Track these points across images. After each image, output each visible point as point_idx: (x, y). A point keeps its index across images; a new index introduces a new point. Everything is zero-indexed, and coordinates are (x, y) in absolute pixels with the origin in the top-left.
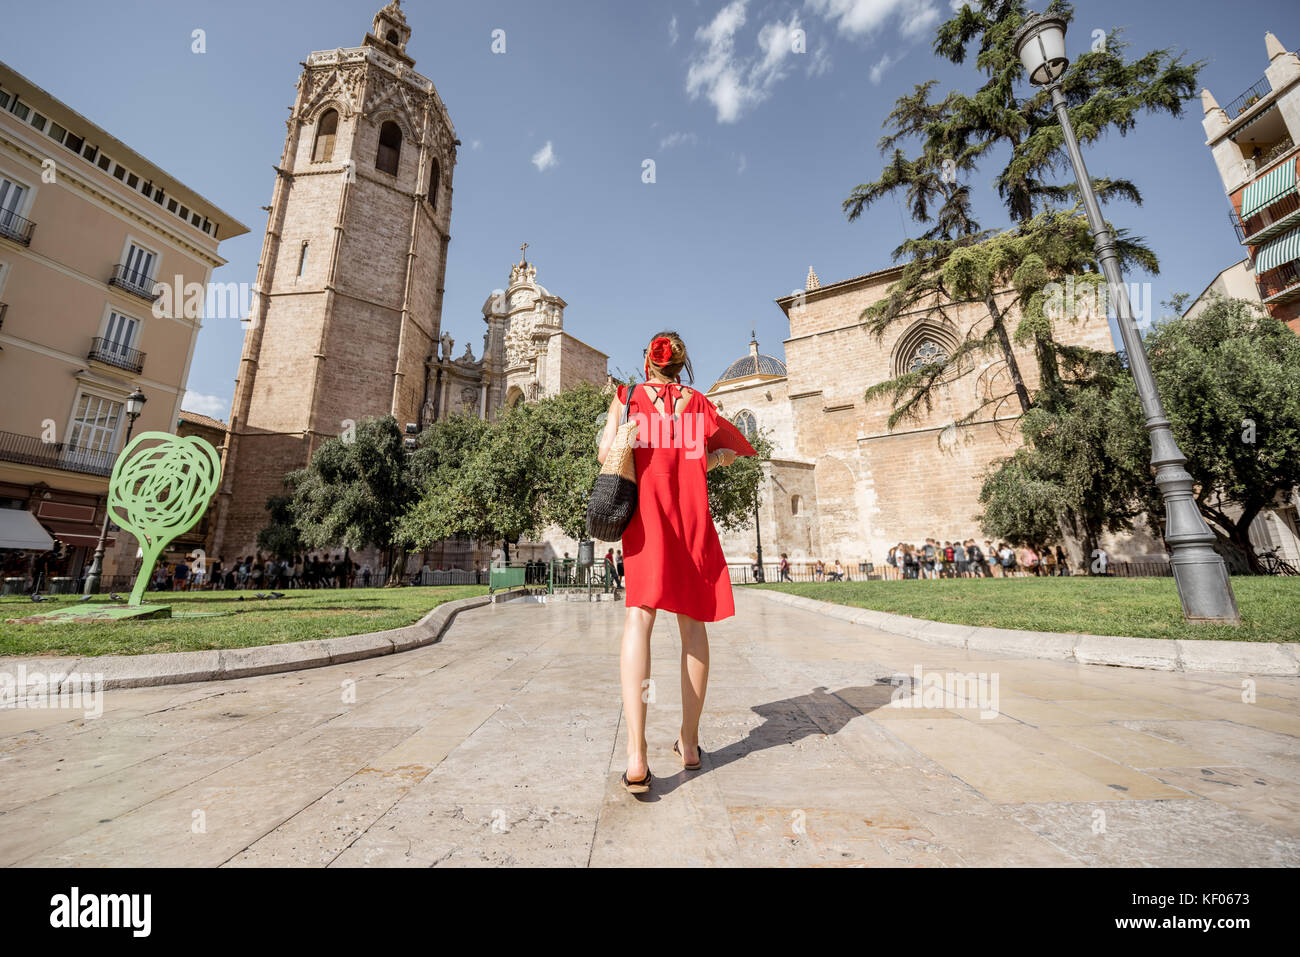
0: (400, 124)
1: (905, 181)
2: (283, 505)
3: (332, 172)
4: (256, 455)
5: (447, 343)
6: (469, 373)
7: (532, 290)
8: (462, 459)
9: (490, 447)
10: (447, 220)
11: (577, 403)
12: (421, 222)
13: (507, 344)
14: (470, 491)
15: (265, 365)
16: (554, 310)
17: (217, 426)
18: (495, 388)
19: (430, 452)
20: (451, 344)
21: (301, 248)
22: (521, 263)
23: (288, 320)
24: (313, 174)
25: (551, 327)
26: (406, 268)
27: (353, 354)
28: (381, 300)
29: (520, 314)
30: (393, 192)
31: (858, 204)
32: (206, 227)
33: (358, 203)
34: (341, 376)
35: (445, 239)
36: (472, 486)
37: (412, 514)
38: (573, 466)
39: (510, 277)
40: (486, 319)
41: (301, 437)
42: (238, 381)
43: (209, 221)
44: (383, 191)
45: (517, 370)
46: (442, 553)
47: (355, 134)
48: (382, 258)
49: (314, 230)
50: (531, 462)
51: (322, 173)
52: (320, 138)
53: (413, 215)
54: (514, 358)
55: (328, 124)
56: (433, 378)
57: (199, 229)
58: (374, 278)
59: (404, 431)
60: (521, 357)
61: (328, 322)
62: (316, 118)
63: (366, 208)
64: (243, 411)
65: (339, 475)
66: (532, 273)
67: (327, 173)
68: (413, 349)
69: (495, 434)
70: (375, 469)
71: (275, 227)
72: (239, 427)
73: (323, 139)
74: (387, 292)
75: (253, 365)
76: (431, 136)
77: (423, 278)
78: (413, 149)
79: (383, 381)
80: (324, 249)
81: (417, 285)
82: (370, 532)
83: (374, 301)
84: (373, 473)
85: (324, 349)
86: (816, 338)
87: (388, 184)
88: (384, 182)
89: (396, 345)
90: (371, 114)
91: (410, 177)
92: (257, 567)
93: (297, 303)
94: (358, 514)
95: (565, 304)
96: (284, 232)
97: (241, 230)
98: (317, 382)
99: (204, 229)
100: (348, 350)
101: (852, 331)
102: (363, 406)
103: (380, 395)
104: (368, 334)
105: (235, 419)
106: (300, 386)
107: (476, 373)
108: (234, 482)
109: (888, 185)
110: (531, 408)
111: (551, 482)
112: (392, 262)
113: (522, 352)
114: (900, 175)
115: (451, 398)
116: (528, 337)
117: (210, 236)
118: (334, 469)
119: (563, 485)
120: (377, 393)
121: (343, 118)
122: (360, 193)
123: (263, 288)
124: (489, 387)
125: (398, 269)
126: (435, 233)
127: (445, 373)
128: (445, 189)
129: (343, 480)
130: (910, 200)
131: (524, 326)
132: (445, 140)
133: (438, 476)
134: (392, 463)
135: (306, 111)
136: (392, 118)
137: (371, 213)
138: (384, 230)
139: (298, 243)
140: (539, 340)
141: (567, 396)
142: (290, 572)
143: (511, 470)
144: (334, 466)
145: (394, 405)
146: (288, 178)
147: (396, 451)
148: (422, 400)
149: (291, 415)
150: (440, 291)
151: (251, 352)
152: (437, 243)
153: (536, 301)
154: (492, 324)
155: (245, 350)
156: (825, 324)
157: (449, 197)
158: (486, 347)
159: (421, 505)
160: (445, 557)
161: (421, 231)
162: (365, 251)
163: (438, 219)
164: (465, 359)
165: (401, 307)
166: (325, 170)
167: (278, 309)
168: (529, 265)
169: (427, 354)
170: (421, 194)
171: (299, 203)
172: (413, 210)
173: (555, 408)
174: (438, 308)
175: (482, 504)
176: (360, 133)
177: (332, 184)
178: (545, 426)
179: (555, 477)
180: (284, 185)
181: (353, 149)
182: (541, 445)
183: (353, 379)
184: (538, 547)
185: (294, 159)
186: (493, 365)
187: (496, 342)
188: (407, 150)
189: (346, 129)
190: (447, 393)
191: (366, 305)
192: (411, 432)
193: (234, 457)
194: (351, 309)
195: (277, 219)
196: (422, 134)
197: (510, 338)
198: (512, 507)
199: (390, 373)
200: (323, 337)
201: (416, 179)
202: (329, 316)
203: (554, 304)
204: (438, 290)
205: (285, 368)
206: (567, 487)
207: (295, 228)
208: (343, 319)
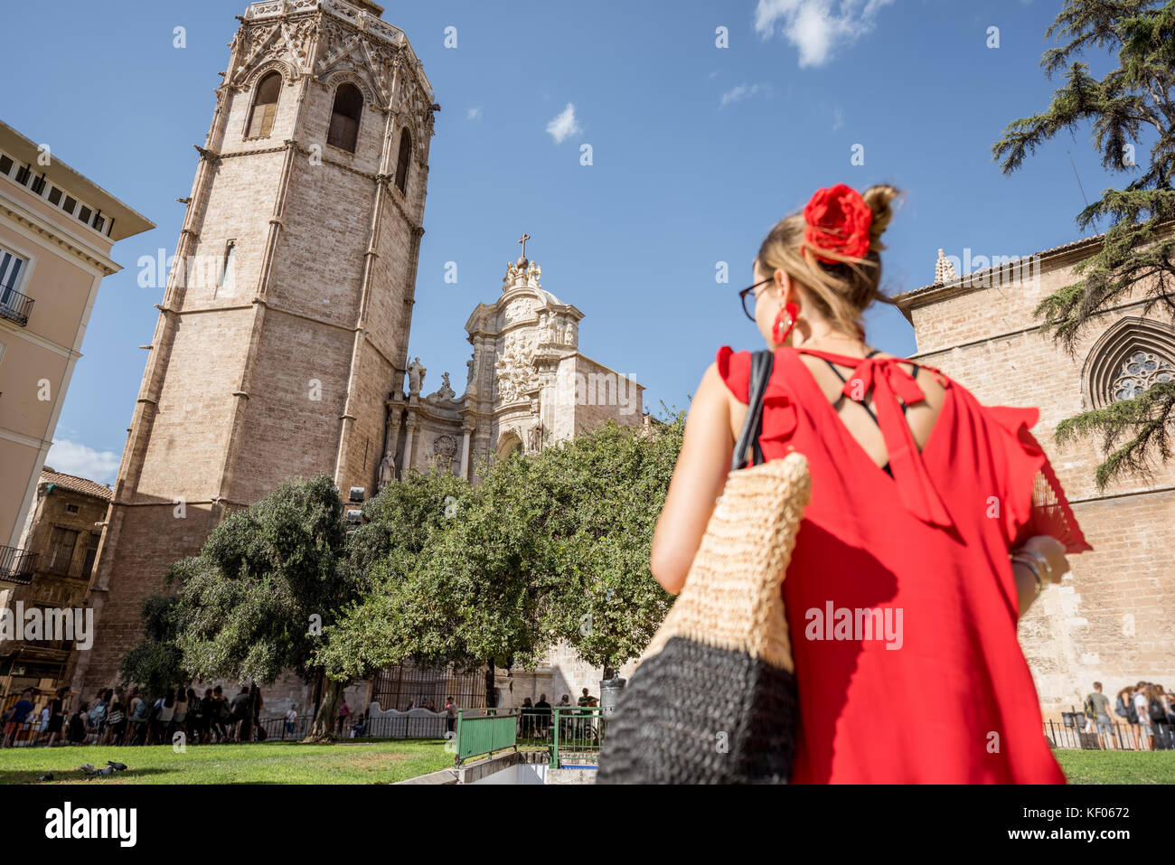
0: (361, 87)
1: (1089, 110)
2: (165, 609)
3: (270, 151)
4: (147, 534)
5: (415, 373)
6: (445, 414)
7: (536, 297)
8: (426, 538)
9: (466, 520)
10: (420, 207)
11: (597, 453)
12: (385, 212)
13: (499, 372)
14: (434, 590)
15: (167, 408)
16: (565, 323)
17: (99, 493)
18: (482, 436)
19: (379, 530)
20: (422, 374)
21: (224, 249)
22: (520, 261)
23: (202, 346)
24: (246, 154)
25: (560, 347)
26: (363, 271)
27: (286, 391)
28: (329, 316)
29: (518, 331)
30: (349, 173)
31: (1018, 148)
32: (98, 223)
33: (301, 189)
34: (269, 422)
35: (416, 233)
36: (437, 582)
37: (344, 623)
38: (593, 549)
39: (505, 280)
40: (471, 339)
41: (209, 507)
42: (130, 430)
43: (101, 215)
44: (336, 172)
45: (513, 409)
46: (400, 681)
47: (302, 101)
48: (332, 259)
49: (243, 225)
50: (527, 545)
51: (258, 152)
52: (257, 108)
53: (374, 202)
54: (509, 393)
55: (268, 91)
56: (396, 421)
57: (89, 227)
58: (320, 286)
59: (346, 499)
60: (518, 390)
61: (254, 346)
62: (253, 84)
63: (313, 196)
64: (133, 472)
65: (245, 565)
66: (535, 274)
67: (263, 152)
68: (369, 382)
69: (474, 501)
70: (297, 556)
71: (193, 223)
72: (125, 494)
73: (260, 110)
74: (336, 305)
75: (152, 407)
76: (401, 99)
77: (385, 285)
78: (378, 118)
79: (326, 428)
80: (254, 250)
81: (377, 294)
82: (283, 654)
83: (318, 318)
84: (295, 561)
85: (247, 384)
86: (957, 353)
87: (342, 163)
88: (338, 161)
89: (346, 377)
90: (323, 75)
91: (372, 154)
92: (117, 707)
93: (216, 322)
94: (267, 624)
95: (582, 315)
96: (203, 230)
97: (141, 225)
98: (235, 430)
99: (94, 226)
100: (280, 385)
101: (1014, 340)
102: (297, 463)
103: (320, 447)
104: (308, 362)
105: (121, 484)
106: (212, 436)
107: (456, 415)
108: (112, 574)
109: (1064, 118)
110: (528, 461)
111: (559, 575)
112: (345, 265)
113: (521, 383)
114: (1082, 101)
115: (419, 452)
116: (528, 361)
117: (103, 235)
118: (239, 557)
119: (575, 580)
120: (317, 444)
121: (287, 82)
122: (305, 176)
123: (174, 302)
124: (473, 434)
125: (352, 274)
126: (404, 224)
127: (412, 415)
128: (418, 169)
129: (251, 573)
130: (1100, 138)
131: (523, 347)
132: (420, 105)
133: (389, 565)
134: (324, 546)
135: (241, 75)
136: (351, 80)
137: (319, 201)
138: (335, 223)
139: (222, 243)
140: (544, 366)
141: (582, 443)
142: (167, 714)
143: (496, 557)
144: (238, 551)
145: (340, 460)
146: (213, 160)
147: (333, 531)
148: (380, 454)
149: (196, 478)
150: (408, 302)
151: (150, 390)
152: (405, 238)
153: (540, 312)
154: (479, 346)
155: (143, 389)
156: (970, 330)
157: (423, 178)
158: (470, 378)
159: (360, 611)
160: (404, 689)
161: (385, 223)
162: (308, 251)
163: (408, 207)
164: (440, 395)
165: (354, 325)
166: (262, 148)
167: (189, 332)
168: (531, 263)
169: (388, 389)
170: (385, 173)
171: (226, 192)
172: (374, 195)
173: (564, 462)
174: (405, 325)
175: (450, 610)
176: (308, 99)
177: (270, 166)
178: (549, 488)
179: (564, 567)
180: (208, 168)
181: (299, 120)
182: (543, 517)
183: (284, 426)
184: (542, 675)
185: (223, 136)
186: (479, 403)
187: (485, 372)
188: (369, 119)
189: (290, 96)
190: (415, 443)
191: (307, 324)
192: (357, 499)
193: (115, 537)
194: (287, 330)
195: (196, 214)
196: (388, 97)
197: (503, 365)
198: (497, 615)
199: (337, 417)
200: (247, 367)
201: (379, 156)
202: (256, 339)
203: (565, 315)
204: (406, 301)
205: (194, 412)
206: (582, 583)
207: (217, 223)
208: (275, 343)
